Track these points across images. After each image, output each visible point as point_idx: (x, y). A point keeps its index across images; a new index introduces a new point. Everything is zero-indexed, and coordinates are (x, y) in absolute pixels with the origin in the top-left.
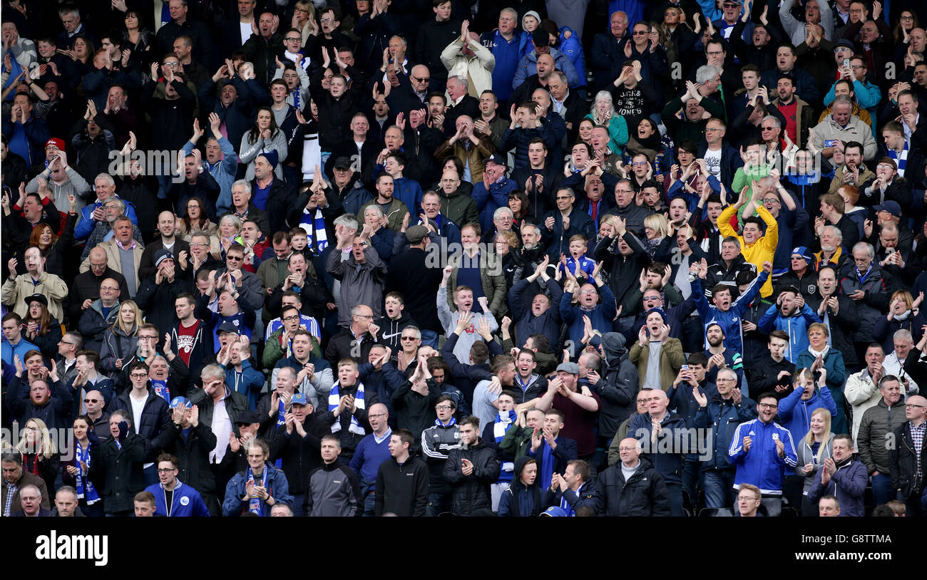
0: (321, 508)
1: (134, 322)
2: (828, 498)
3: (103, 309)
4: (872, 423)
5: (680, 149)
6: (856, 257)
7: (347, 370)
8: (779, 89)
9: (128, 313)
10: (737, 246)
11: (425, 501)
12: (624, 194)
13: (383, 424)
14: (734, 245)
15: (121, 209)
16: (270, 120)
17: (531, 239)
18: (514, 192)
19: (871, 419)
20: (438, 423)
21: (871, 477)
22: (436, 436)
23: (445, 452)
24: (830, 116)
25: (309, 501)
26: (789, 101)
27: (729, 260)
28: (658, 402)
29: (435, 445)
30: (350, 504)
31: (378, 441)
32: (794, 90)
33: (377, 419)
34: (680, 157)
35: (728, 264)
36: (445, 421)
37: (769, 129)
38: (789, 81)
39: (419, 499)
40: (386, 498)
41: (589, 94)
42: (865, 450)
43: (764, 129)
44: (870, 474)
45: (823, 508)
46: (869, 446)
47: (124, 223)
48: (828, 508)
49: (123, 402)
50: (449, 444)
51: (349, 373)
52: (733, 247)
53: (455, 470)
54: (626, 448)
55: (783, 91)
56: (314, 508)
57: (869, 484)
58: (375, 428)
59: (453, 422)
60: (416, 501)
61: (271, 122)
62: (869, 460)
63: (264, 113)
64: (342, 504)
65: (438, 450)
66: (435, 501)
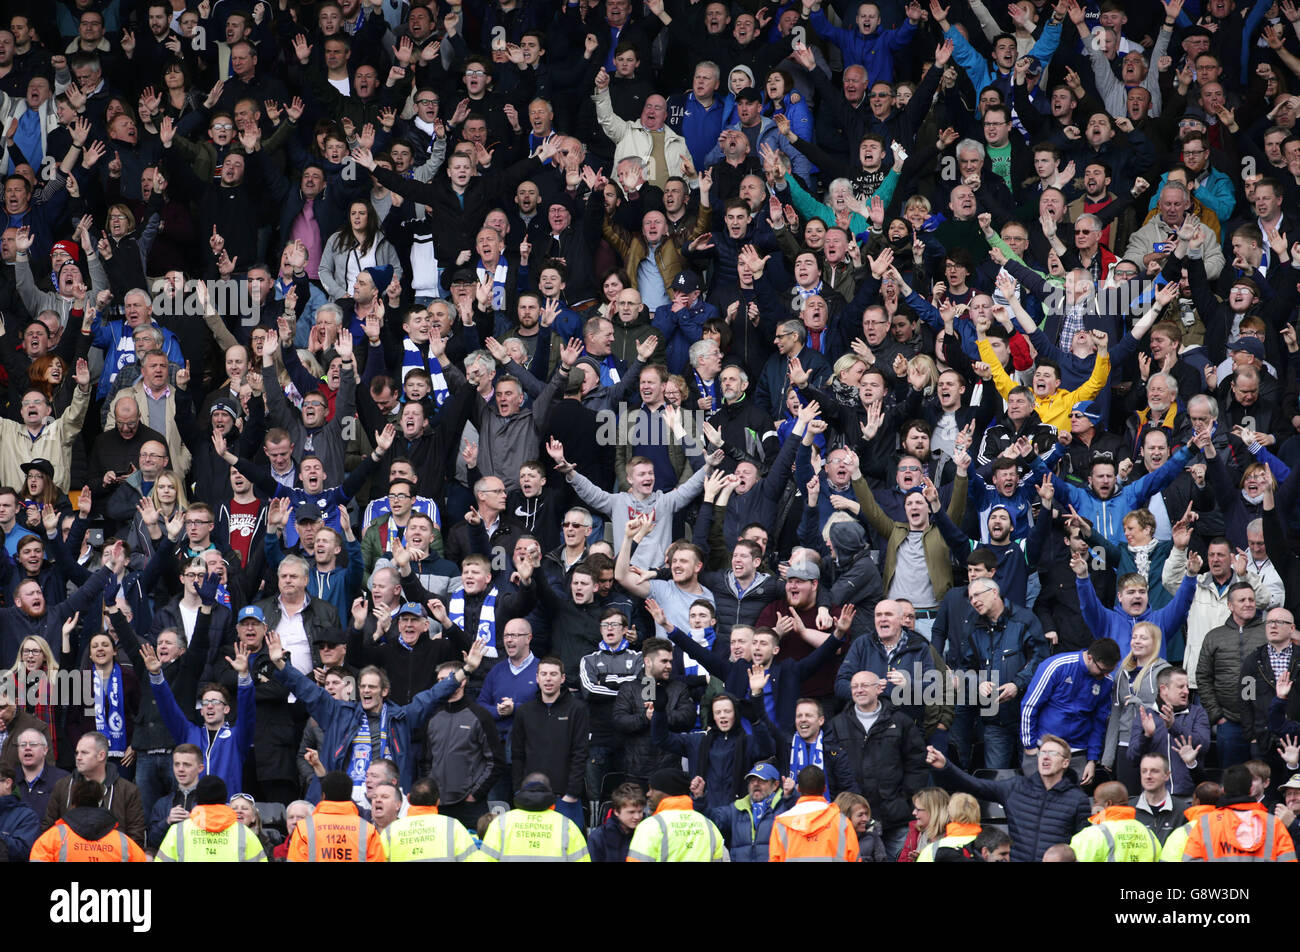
0: (445, 765)
1: (176, 502)
2: (1154, 756)
3: (143, 484)
4: (1217, 650)
5: (949, 261)
6: (1193, 414)
7: (474, 572)
8: (1086, 179)
9: (166, 489)
10: (1029, 400)
11: (584, 756)
12: (876, 327)
13: (523, 648)
14: (1025, 399)
15: (157, 342)
16: (365, 216)
17: (734, 385)
18: (711, 321)
19: (1214, 646)
20: (602, 647)
21: (1215, 727)
22: (600, 664)
23: (613, 686)
24: (1158, 217)
25: (428, 756)
26: (1102, 197)
27: (1018, 419)
28: (890, 618)
29: (599, 677)
30: (484, 759)
31: (515, 671)
32: (1108, 181)
33: (516, 640)
34: (949, 272)
35: (1018, 425)
36: (613, 645)
37: (1086, 232)
38: (1101, 169)
39: (577, 752)
40: (528, 751)
41: (820, 183)
42: (1207, 689)
43: (1078, 232)
44: (1214, 722)
45: (1146, 770)
46: (1212, 683)
47: (158, 360)
48: (1153, 770)
49: (170, 615)
50: (620, 676)
51: (477, 577)
52: (1023, 401)
53: (632, 713)
54: (863, 685)
55: (1093, 182)
56: (434, 765)
57: (1213, 736)
58: (512, 652)
59: (624, 646)
60: (572, 756)
61: (368, 218)
62: (1212, 702)
63: (358, 208)
64: (473, 759)
65: (604, 684)
66: (599, 757)
